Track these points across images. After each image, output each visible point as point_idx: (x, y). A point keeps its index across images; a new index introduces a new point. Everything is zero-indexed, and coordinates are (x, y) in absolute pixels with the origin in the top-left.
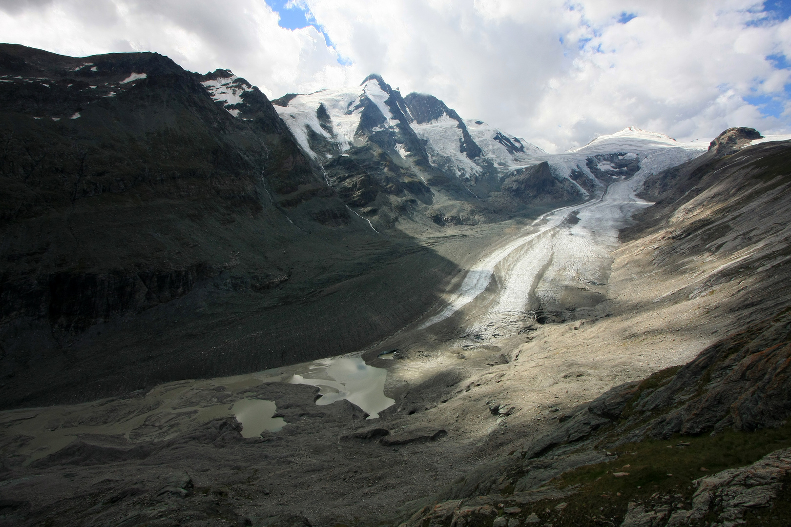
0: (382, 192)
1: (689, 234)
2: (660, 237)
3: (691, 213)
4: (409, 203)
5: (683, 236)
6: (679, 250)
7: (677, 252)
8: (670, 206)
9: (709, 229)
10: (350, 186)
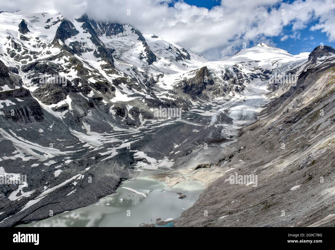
0: (73, 92)
1: (300, 118)
2: (283, 121)
3: (301, 103)
4: (97, 101)
5: (296, 120)
6: (294, 130)
7: (293, 132)
8: (288, 98)
9: (311, 115)
10: (44, 88)
